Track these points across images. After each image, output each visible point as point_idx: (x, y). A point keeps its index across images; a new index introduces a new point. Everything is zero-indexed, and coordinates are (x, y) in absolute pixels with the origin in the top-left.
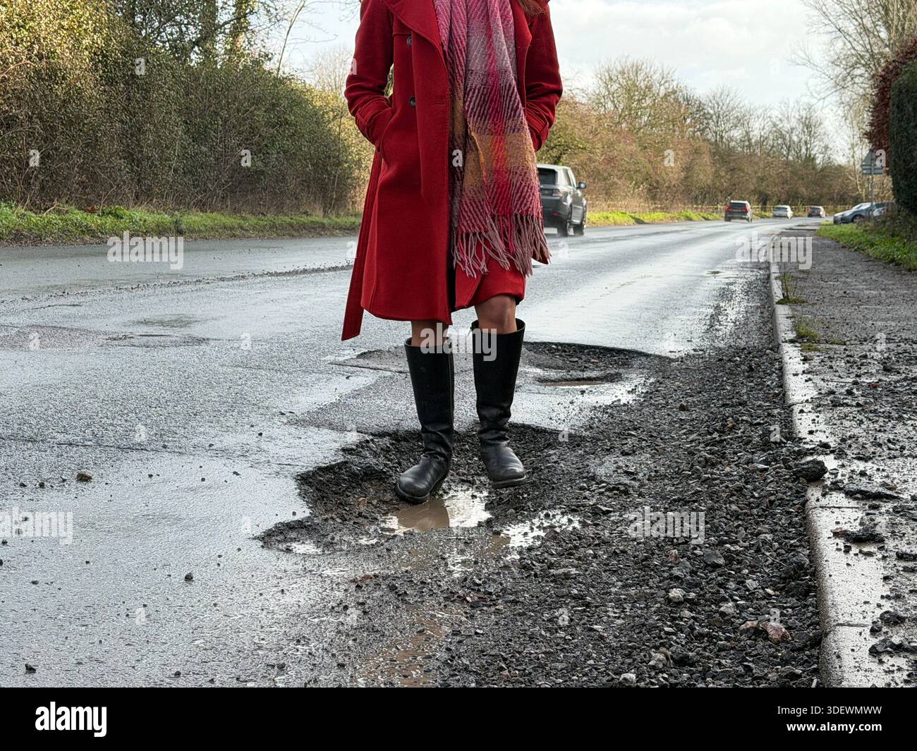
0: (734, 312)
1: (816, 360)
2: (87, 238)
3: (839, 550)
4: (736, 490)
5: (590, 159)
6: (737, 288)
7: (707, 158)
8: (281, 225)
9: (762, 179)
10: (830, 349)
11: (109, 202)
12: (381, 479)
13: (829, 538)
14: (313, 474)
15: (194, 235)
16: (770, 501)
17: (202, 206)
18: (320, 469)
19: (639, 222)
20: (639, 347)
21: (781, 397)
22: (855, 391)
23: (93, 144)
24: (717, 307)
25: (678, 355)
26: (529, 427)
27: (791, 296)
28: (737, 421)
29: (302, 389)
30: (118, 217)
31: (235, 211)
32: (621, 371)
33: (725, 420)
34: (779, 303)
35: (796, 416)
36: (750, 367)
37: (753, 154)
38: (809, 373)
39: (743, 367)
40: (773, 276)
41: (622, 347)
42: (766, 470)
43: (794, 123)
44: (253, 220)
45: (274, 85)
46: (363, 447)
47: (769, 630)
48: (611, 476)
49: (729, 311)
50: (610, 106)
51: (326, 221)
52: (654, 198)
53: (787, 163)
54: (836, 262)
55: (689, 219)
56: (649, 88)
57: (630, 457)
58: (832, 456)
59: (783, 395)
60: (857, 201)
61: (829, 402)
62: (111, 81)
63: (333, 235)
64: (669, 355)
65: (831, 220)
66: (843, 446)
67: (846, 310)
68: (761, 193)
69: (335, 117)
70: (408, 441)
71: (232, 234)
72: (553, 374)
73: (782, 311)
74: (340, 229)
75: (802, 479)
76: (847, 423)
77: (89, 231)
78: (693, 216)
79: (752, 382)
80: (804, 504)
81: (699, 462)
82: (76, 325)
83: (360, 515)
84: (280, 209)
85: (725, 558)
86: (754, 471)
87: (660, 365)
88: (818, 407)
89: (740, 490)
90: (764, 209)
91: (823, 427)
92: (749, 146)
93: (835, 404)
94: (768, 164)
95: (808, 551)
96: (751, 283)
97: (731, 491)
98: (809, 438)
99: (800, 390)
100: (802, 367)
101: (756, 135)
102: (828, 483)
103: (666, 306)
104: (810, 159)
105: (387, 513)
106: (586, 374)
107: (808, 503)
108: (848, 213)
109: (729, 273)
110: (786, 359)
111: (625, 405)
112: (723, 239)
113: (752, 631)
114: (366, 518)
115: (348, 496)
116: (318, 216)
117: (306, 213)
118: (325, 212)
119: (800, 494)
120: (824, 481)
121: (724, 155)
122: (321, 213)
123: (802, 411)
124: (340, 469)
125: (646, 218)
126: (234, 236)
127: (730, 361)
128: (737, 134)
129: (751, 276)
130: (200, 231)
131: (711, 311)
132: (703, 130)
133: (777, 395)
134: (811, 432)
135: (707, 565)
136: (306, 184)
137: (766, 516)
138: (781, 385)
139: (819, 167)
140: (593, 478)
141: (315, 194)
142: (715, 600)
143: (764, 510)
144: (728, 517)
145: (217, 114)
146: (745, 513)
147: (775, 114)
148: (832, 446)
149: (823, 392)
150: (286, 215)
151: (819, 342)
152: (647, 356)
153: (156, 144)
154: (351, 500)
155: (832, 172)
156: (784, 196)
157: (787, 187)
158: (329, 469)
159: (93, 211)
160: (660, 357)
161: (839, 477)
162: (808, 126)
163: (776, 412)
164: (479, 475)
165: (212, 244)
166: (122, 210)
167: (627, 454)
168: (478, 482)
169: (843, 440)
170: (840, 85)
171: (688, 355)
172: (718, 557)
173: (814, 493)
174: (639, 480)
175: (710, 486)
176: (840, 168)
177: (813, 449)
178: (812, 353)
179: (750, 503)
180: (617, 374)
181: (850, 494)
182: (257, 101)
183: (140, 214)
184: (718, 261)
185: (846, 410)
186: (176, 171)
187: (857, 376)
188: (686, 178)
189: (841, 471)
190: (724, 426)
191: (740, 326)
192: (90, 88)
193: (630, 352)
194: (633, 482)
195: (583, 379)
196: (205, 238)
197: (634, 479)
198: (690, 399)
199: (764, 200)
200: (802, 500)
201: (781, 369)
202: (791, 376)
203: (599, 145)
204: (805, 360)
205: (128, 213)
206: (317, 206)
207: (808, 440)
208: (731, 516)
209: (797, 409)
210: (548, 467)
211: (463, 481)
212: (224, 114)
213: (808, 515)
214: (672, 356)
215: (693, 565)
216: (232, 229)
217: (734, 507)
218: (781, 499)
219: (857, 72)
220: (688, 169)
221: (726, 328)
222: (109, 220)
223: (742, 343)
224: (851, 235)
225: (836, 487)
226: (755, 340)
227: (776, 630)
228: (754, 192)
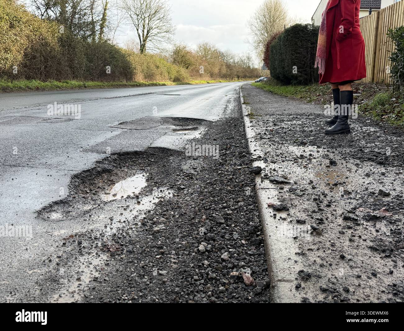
0: (231, 106)
1: (254, 122)
2: (58, 89)
3: (271, 216)
4: (230, 180)
5: (196, 67)
6: (232, 100)
7: (224, 67)
8: (114, 85)
9: (238, 72)
10: (258, 118)
11: (65, 79)
12: (109, 172)
13: (267, 208)
14: (80, 174)
15: (89, 88)
16: (242, 184)
17: (92, 80)
18: (84, 171)
19: (208, 83)
20: (204, 118)
21: (244, 135)
22: (266, 133)
23: (59, 64)
24: (227, 105)
25: (215, 120)
26: (166, 148)
27: (246, 102)
28: (231, 145)
29: (94, 137)
30: (67, 83)
31: (102, 81)
32: (198, 126)
33: (227, 145)
34: (243, 104)
35: (250, 143)
36: (235, 125)
37: (236, 66)
38: (252, 126)
39: (233, 124)
40: (241, 96)
41: (199, 118)
42: (240, 169)
43: (245, 58)
44: (106, 83)
45: (111, 47)
46: (105, 160)
47: (244, 278)
48: (188, 170)
49: (230, 106)
50: (200, 53)
51: (127, 84)
52: (212, 77)
53: (244, 68)
54: (256, 92)
55: (220, 82)
56: (210, 49)
57: (196, 161)
58: (263, 161)
59: (245, 135)
60: (260, 77)
61: (259, 137)
62: (64, 46)
63: (129, 87)
64: (212, 120)
65: (254, 81)
66: (266, 156)
67: (261, 105)
68: (237, 75)
69: (128, 56)
70: (124, 156)
71: (100, 87)
72: (178, 128)
73: (244, 106)
74: (131, 86)
75: (253, 174)
76: (266, 146)
77: (59, 87)
78: (221, 81)
79: (235, 129)
80: (255, 185)
81: (218, 164)
82: (35, 116)
83: (99, 187)
84: (114, 80)
85: (225, 218)
86: (236, 170)
87: (210, 124)
88: (256, 139)
89: (231, 179)
90: (238, 79)
91: (258, 148)
92: (235, 64)
93: (261, 138)
94: (239, 68)
95: (258, 213)
96: (235, 98)
97: (228, 180)
98: (254, 153)
99: (250, 133)
100: (250, 124)
101: (236, 61)
102: (263, 175)
103: (213, 106)
104: (249, 67)
105: (110, 185)
106: (188, 127)
107: (256, 186)
108: (258, 80)
109: (230, 96)
110: (245, 122)
111: (197, 139)
112: (228, 87)
113: (236, 277)
114: (101, 188)
115: (95, 180)
116: (125, 82)
117: (121, 82)
118: (127, 81)
119: (253, 181)
120: (261, 174)
121: (228, 66)
122: (125, 81)
123: (251, 142)
124: (93, 170)
125: (210, 82)
126: (101, 88)
127: (229, 122)
128: (232, 61)
129: (235, 96)
130: (91, 87)
131: (225, 106)
132: (223, 60)
133: (243, 134)
134: (255, 151)
135: (217, 223)
136: (121, 73)
137: (241, 191)
138: (244, 131)
139: (251, 69)
140: (182, 170)
141: (123, 76)
142: (220, 248)
143: (240, 188)
144: (227, 192)
145: (95, 55)
146: (233, 190)
147: (241, 55)
148: (262, 156)
149: (257, 133)
150: (116, 82)
151: (254, 116)
152: (206, 121)
153: (78, 63)
154: (96, 182)
155: (254, 70)
156: (243, 76)
157: (244, 74)
158: (88, 171)
159: (60, 82)
160: (210, 121)
161: (266, 172)
162: (249, 58)
163: (243, 141)
164: (147, 166)
165: (94, 90)
166: (69, 81)
167: (195, 159)
168: (146, 170)
169: (266, 154)
170: (256, 48)
171: (218, 120)
172: (222, 219)
173: (258, 180)
174: (197, 172)
175: (221, 177)
176: (256, 69)
177: (256, 158)
178: (253, 120)
179: (235, 185)
180: (197, 127)
181: (272, 181)
182: (106, 52)
183: (74, 82)
184: (227, 92)
185: (265, 140)
186: (84, 70)
187: (267, 127)
188: (220, 72)
189: (266, 168)
190: (227, 147)
191: (233, 111)
192: (57, 48)
193: (201, 120)
194: (195, 172)
195: (187, 129)
196: (92, 88)
197: (196, 171)
198: (217, 136)
199: (238, 77)
200: (254, 184)
201: (244, 125)
202: (247, 128)
203: (198, 64)
204: (251, 122)
205: (70, 82)
206: (124, 80)
207: (254, 154)
208: (228, 192)
209: (250, 140)
210: (168, 165)
211: (141, 169)
212: (97, 55)
213: (257, 192)
214: (213, 121)
215: (211, 223)
216: (100, 86)
217: (229, 188)
218: (246, 183)
219: (260, 45)
220: (220, 69)
221: (229, 111)
222: (65, 84)
223: (233, 116)
224: (259, 85)
225: (266, 177)
226: (236, 115)
227: (248, 278)
228: (236, 75)
